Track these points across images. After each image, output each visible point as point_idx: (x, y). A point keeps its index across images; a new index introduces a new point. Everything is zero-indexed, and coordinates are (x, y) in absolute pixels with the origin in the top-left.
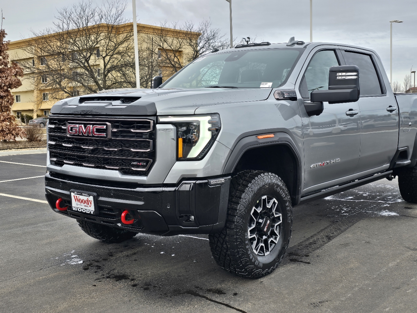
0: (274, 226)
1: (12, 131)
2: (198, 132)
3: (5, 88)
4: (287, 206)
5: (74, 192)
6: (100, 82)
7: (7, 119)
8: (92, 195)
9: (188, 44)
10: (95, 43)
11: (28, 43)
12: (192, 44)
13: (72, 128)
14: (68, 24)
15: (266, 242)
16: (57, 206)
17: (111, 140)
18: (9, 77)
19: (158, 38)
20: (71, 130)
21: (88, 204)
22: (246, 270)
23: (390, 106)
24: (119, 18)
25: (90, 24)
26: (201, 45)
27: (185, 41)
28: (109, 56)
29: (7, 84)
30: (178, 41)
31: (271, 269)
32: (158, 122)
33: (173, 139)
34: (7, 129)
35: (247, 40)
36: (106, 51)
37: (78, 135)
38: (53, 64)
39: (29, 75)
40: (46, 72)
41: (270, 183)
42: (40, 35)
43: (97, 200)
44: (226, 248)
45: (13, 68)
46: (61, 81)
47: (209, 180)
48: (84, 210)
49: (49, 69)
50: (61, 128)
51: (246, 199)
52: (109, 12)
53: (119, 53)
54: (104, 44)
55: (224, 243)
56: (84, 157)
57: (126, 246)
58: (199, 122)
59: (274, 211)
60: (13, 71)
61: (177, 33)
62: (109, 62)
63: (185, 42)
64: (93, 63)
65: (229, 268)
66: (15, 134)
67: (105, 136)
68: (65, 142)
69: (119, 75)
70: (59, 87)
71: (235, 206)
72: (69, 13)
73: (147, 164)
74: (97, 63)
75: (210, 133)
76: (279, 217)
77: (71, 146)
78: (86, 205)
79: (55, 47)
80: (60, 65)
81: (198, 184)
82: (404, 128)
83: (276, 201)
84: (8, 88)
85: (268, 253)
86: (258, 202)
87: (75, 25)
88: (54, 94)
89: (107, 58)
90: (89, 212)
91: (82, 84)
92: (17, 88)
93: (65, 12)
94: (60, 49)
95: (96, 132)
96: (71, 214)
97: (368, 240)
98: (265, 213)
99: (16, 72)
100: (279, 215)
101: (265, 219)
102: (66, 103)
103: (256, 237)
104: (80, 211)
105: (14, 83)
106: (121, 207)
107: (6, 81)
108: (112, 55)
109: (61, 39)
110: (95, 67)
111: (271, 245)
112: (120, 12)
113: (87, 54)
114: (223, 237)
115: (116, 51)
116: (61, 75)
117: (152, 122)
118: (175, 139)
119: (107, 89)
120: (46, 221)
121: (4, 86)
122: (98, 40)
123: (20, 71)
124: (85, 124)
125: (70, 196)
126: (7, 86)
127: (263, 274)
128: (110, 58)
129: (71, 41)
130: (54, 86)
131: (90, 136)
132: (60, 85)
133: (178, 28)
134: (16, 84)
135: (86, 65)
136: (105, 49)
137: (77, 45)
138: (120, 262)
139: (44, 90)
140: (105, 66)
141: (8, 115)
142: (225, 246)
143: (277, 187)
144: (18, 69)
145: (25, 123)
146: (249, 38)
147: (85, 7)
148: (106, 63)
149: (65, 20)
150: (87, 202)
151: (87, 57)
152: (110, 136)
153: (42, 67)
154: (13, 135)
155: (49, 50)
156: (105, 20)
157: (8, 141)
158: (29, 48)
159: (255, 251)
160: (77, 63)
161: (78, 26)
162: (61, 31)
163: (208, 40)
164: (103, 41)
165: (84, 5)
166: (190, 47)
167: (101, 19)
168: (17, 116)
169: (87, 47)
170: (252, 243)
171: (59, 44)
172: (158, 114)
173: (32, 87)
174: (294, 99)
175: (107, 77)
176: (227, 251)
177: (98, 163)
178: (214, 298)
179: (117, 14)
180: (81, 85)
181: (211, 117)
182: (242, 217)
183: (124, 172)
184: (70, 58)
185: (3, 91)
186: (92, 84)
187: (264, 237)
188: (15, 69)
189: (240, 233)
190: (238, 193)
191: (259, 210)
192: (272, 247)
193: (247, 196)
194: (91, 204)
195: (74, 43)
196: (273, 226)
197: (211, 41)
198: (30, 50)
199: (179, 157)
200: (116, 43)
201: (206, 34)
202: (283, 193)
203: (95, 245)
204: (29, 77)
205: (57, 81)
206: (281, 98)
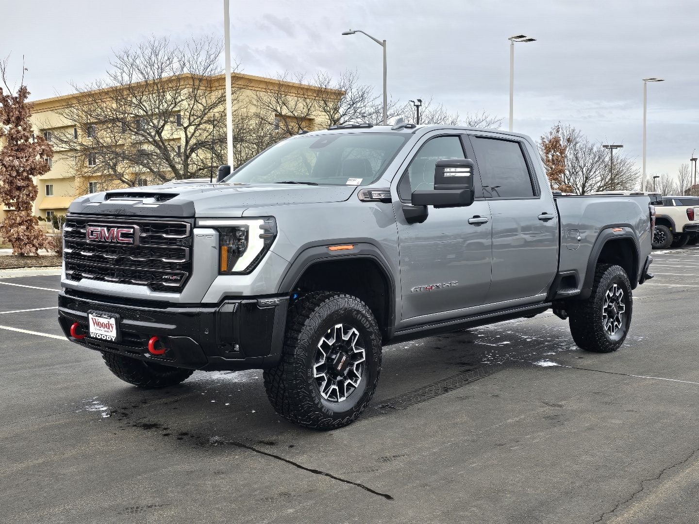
0: (354, 364)
1: (33, 240)
2: (247, 239)
3: (25, 174)
4: (373, 340)
5: (92, 314)
6: (179, 167)
7: (26, 221)
8: (114, 317)
9: (321, 109)
10: (173, 105)
11: (65, 103)
12: (328, 108)
13: (92, 232)
14: (130, 76)
15: (340, 384)
16: (72, 332)
17: (138, 247)
18: (30, 158)
19: (273, 99)
20: (92, 235)
21: (109, 328)
22: (309, 417)
23: (543, 214)
24: (211, 66)
25: (165, 75)
26: (341, 111)
27: (315, 103)
28: (193, 125)
29: (28, 169)
30: (305, 104)
31: (345, 420)
32: (197, 226)
33: (215, 247)
34: (26, 237)
35: (417, 103)
36: (189, 119)
37: (100, 241)
38: (105, 137)
39: (66, 153)
40: (93, 148)
41: (346, 309)
42: (86, 91)
43: (120, 323)
44: (283, 388)
45: (37, 145)
46: (116, 163)
47: (259, 300)
48: (104, 337)
49: (99, 145)
50: (80, 231)
51: (310, 326)
52: (195, 57)
53: (209, 122)
54: (187, 106)
55: (281, 382)
56: (107, 269)
57: (168, 393)
58: (247, 227)
59: (353, 345)
60: (38, 148)
61: (303, 91)
62: (193, 135)
63: (316, 105)
64: (168, 136)
65: (289, 415)
66: (37, 246)
67: (132, 242)
68: (85, 250)
69: (209, 156)
70: (112, 173)
71: (296, 335)
72: (133, 57)
73: (181, 278)
74: (175, 136)
75: (262, 240)
76: (361, 353)
77: (91, 254)
78: (107, 330)
79: (109, 110)
80: (115, 138)
81: (244, 304)
82: (568, 244)
83: (356, 332)
84: (28, 174)
85: (343, 399)
86: (329, 331)
87: (141, 76)
88: (105, 185)
89: (191, 129)
90: (110, 339)
91: (151, 169)
92: (42, 174)
93: (125, 56)
94: (116, 114)
95: (121, 237)
96: (89, 343)
97: (497, 392)
98: (340, 347)
99: (41, 150)
100: (362, 351)
101: (339, 354)
102: (88, 200)
103: (325, 376)
104: (100, 337)
105: (38, 166)
106: (149, 332)
107: (26, 164)
108: (199, 125)
109: (119, 98)
110: (171, 143)
111: (348, 389)
112: (212, 57)
113: (158, 122)
114: (280, 374)
115: (205, 118)
116: (117, 154)
117: (188, 225)
118: (218, 247)
119: (190, 177)
120: (67, 362)
121: (24, 170)
122: (177, 101)
123: (48, 149)
124: (109, 228)
125: (87, 319)
126: (27, 171)
127: (334, 425)
128: (196, 128)
129: (134, 100)
130: (105, 172)
131: (114, 243)
132: (115, 171)
133: (305, 83)
134: (41, 169)
135: (156, 139)
136: (188, 114)
137: (143, 107)
138: (154, 410)
139: (89, 177)
140: (187, 142)
141: (28, 216)
142: (282, 385)
143: (357, 314)
144: (46, 145)
145: (59, 229)
146: (420, 101)
147: (158, 49)
148: (189, 137)
149: (125, 69)
150: (108, 326)
151: (159, 127)
152: (137, 242)
153: (88, 141)
154: (34, 245)
155: (98, 115)
156: (189, 68)
157: (26, 254)
158: (67, 111)
159: (323, 394)
160: (143, 136)
161: (147, 77)
162: (119, 85)
163: (353, 104)
164: (185, 103)
165: (156, 44)
166: (324, 113)
167: (182, 68)
168: (47, 218)
169: (159, 112)
170: (320, 384)
171: (114, 106)
172: (196, 216)
173: (72, 172)
174: (388, 200)
175: (190, 159)
176: (284, 392)
177: (123, 276)
178: (262, 450)
179: (208, 61)
180: (149, 170)
181: (264, 221)
182: (305, 349)
183: (155, 288)
184: (132, 128)
185: (22, 179)
186: (166, 168)
187: (339, 378)
188: (40, 145)
189: (301, 369)
190: (301, 318)
191: (331, 343)
192: (351, 391)
193: (313, 322)
194: (112, 328)
195: (140, 105)
196: (352, 365)
197: (358, 105)
198: (69, 114)
199: (223, 270)
200: (205, 105)
201: (350, 94)
202: (366, 322)
203: (127, 392)
204: (66, 157)
205: (109, 165)
206: (368, 199)
